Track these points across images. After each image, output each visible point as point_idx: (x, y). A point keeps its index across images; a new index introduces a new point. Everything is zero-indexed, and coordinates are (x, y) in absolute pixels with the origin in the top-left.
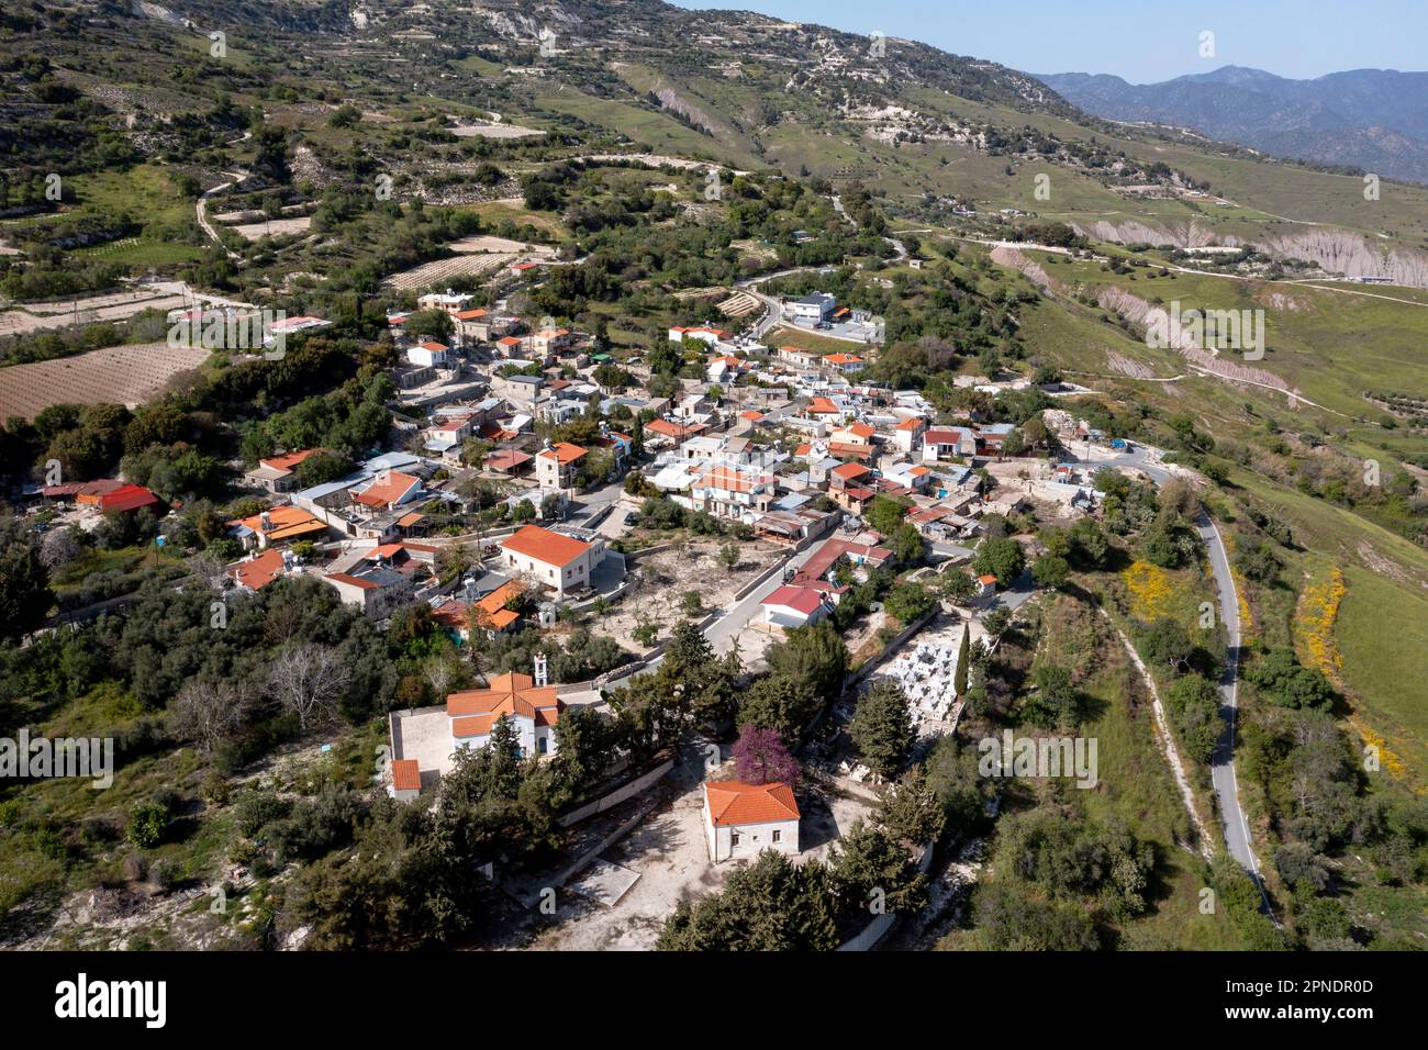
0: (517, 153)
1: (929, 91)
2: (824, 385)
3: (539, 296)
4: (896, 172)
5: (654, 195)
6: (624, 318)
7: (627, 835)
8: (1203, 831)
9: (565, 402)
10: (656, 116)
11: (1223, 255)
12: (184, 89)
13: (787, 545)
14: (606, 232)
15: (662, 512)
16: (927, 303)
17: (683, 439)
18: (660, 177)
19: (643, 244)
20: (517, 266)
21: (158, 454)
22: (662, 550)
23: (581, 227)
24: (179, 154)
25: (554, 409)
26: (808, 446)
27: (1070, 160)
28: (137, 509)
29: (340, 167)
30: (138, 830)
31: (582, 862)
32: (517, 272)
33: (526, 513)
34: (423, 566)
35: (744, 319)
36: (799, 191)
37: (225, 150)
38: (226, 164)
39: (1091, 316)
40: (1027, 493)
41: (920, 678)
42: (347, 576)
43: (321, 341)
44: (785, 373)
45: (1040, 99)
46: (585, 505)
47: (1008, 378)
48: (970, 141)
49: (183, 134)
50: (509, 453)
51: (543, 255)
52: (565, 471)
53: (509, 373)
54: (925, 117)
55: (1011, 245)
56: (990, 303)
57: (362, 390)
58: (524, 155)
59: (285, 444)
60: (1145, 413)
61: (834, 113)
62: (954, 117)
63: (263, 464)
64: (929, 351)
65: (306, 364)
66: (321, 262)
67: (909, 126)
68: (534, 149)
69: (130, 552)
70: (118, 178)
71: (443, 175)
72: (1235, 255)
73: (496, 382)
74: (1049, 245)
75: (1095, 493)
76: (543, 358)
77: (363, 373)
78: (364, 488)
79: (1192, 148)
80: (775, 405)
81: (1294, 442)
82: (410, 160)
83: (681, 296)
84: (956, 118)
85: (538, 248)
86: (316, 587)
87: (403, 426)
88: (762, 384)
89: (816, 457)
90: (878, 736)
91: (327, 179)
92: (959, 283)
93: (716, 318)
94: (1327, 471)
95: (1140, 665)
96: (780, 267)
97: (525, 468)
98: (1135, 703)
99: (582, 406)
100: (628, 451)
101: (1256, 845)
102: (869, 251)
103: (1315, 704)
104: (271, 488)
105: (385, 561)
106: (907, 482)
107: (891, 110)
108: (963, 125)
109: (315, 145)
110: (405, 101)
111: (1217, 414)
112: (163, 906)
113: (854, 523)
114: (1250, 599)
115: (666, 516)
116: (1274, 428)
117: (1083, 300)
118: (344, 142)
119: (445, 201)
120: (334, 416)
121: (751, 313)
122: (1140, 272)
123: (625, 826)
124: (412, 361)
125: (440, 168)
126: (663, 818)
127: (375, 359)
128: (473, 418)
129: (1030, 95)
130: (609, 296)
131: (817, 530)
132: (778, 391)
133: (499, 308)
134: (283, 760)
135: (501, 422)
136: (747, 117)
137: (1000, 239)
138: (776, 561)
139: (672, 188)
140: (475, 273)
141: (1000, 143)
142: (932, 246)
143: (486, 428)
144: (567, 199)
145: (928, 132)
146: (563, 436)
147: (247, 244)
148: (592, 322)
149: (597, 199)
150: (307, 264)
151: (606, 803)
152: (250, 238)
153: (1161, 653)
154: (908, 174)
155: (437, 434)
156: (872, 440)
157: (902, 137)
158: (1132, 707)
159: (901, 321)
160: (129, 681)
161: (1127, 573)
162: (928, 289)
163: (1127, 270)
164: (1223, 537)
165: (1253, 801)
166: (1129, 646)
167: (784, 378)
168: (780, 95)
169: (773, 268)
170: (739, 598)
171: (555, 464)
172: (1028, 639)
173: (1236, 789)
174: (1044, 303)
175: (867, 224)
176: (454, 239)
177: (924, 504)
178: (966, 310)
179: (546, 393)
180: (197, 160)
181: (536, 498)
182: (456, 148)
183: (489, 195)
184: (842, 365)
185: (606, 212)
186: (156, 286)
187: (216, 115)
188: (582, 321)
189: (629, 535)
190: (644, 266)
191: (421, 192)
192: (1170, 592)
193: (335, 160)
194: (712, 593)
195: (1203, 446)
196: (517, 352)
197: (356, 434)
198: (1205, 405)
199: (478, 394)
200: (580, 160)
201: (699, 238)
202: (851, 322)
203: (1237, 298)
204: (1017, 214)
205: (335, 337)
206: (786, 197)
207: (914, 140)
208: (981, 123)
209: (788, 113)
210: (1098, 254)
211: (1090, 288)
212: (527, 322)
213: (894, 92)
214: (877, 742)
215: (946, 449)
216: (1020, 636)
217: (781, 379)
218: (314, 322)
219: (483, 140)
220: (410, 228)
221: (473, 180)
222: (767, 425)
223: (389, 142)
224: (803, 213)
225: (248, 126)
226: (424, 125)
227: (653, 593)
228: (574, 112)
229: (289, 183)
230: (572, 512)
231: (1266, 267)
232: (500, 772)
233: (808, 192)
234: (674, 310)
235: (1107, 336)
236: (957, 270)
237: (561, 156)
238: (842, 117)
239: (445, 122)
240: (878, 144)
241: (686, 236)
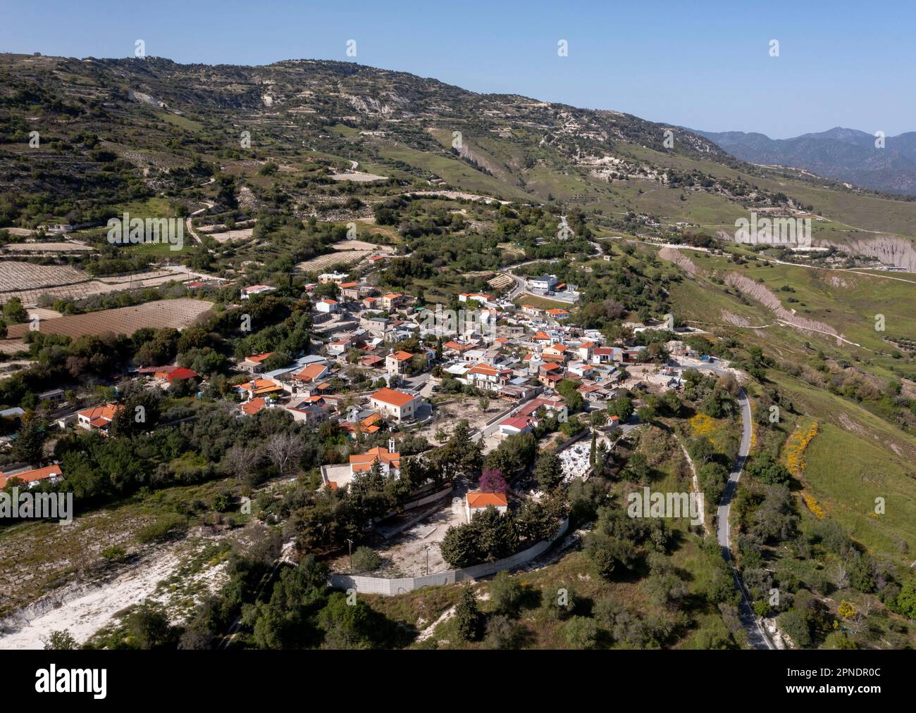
0: (371, 191)
1: (633, 146)
2: (544, 325)
3: (385, 275)
4: (610, 198)
5: (452, 216)
6: (433, 288)
7: (431, 515)
8: (706, 530)
9: (401, 332)
10: (456, 162)
11: (817, 252)
12: (174, 152)
13: (514, 401)
14: (423, 238)
15: (451, 384)
16: (611, 281)
17: (464, 351)
18: (456, 205)
19: (445, 245)
20: (372, 258)
21: (196, 353)
22: (451, 403)
23: (409, 235)
24: (174, 191)
25: (394, 334)
26: (531, 356)
27: (722, 191)
28: (188, 379)
29: (267, 199)
30: (217, 505)
31: (410, 523)
32: (372, 262)
33: (382, 384)
34: (333, 406)
35: (503, 289)
36: (540, 213)
37: (200, 189)
38: (201, 197)
39: (717, 290)
40: (645, 380)
41: (574, 460)
42: (297, 408)
43: (273, 298)
44: (524, 319)
45: (708, 150)
46: (411, 382)
47: (655, 324)
48: (657, 179)
49: (176, 179)
50: (372, 357)
51: (387, 252)
52: (401, 365)
53: (370, 316)
54: (628, 163)
55: (673, 246)
56: (651, 281)
57: (294, 323)
58: (375, 192)
59: (257, 350)
60: (734, 345)
61: (570, 160)
62: (647, 163)
63: (247, 359)
64: (608, 308)
65: (266, 310)
66: (260, 255)
67: (618, 169)
68: (381, 188)
69: (185, 400)
70: (141, 206)
71: (327, 204)
72: (824, 252)
73: (363, 321)
74: (696, 246)
75: (682, 380)
76: (388, 309)
77: (295, 314)
78: (299, 372)
79: (805, 183)
80: (516, 336)
81: (833, 365)
82: (308, 195)
83: (467, 276)
84: (649, 164)
85: (384, 248)
86: (282, 413)
87: (315, 343)
88: (510, 325)
89: (535, 361)
90: (545, 473)
91: (259, 206)
92: (632, 270)
93: (487, 288)
94: (848, 380)
95: (689, 460)
96: (526, 259)
97: (380, 364)
98: (682, 476)
99: (410, 334)
100: (434, 357)
101: (731, 537)
102: (580, 250)
103: (781, 482)
104: (252, 371)
105: (314, 403)
106: (580, 373)
107: (607, 159)
108: (653, 168)
109: (252, 186)
110: (299, 154)
111: (788, 348)
112: (230, 533)
113: (549, 391)
114: (759, 435)
115: (454, 388)
116: (823, 356)
117: (714, 280)
118: (269, 184)
119: (328, 219)
120: (281, 336)
121: (507, 286)
122: (751, 263)
123: (429, 511)
124: (318, 309)
125: (325, 200)
126: (447, 509)
127: (301, 307)
128: (352, 339)
129: (701, 148)
130: (425, 276)
131: (530, 394)
132: (518, 328)
133: (362, 282)
134: (274, 484)
135: (366, 341)
136: (515, 163)
137: (666, 242)
138: (508, 408)
139: (463, 212)
140: (348, 262)
141: (676, 180)
142: (620, 247)
143: (360, 343)
144: (400, 218)
145: (630, 173)
146: (400, 348)
147: (219, 245)
148: (415, 290)
149: (419, 219)
150: (253, 256)
151: (422, 502)
152: (220, 241)
153: (699, 454)
154: (617, 200)
155: (334, 347)
156: (565, 353)
157: (614, 176)
158: (680, 477)
159: (594, 291)
160: (200, 451)
161: (692, 419)
162: (613, 273)
163: (743, 262)
164: (751, 404)
165: (734, 519)
166: (685, 451)
167: (523, 322)
168: (536, 149)
169: (522, 260)
170: (488, 424)
171: (396, 361)
172: (631, 445)
173: (728, 514)
174: (686, 281)
175: (581, 234)
176: (335, 242)
177: (588, 383)
178: (634, 285)
179: (390, 327)
180: (184, 195)
181: (387, 378)
182: (335, 187)
183: (354, 216)
184: (557, 315)
185: (424, 226)
186: (171, 268)
187: (195, 168)
188: (409, 290)
189: (434, 396)
190: (445, 259)
191: (314, 214)
192: (714, 429)
193: (264, 195)
194: (475, 422)
195: (768, 364)
196: (374, 305)
197: (293, 345)
198: (780, 342)
199: (354, 327)
200: (408, 195)
201: (478, 242)
202: (566, 292)
203: (810, 279)
204: (687, 225)
205: (279, 296)
206: (532, 217)
207: (621, 178)
208: (665, 168)
209: (541, 160)
210: (726, 252)
211: (720, 273)
212: (379, 289)
213: (610, 148)
214: (545, 477)
215: (605, 358)
216: (628, 444)
217: (520, 322)
218: (267, 288)
219: (350, 183)
220: (309, 235)
221: (345, 207)
222: (509, 345)
223: (295, 184)
224: (542, 226)
225: (212, 174)
226: (315, 174)
227: (445, 421)
228: (403, 160)
229: (237, 208)
230: (405, 385)
231: (844, 260)
232: (375, 480)
233: (547, 214)
234: (462, 284)
235: (722, 301)
236: (632, 261)
237: (397, 192)
238: (575, 163)
239: (328, 172)
240: (598, 181)
241: (471, 240)
